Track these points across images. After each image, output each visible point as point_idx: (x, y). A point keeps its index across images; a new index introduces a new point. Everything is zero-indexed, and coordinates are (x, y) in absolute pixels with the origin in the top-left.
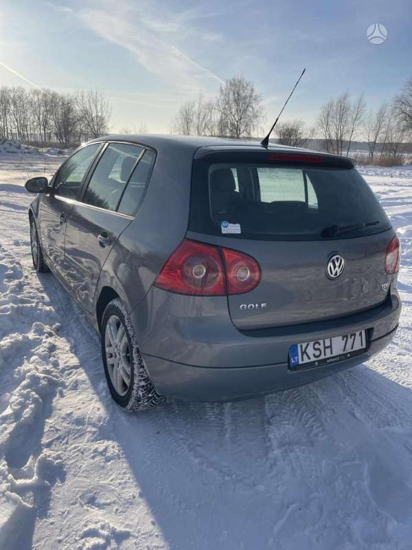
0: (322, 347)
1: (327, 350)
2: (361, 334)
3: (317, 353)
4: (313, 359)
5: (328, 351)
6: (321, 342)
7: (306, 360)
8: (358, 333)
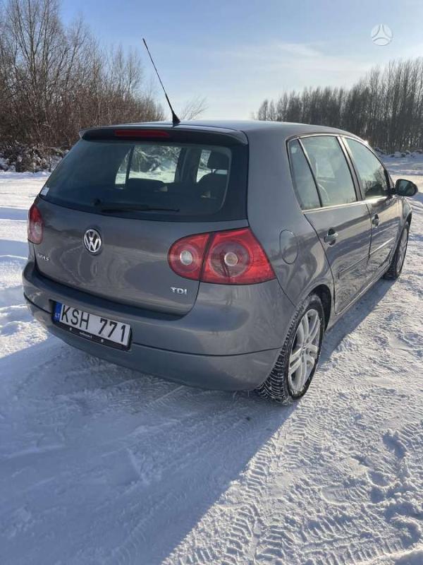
0: (79, 317)
1: (83, 322)
2: (123, 328)
3: (75, 321)
4: (70, 324)
5: (84, 324)
6: (80, 312)
7: (64, 321)
8: (120, 325)
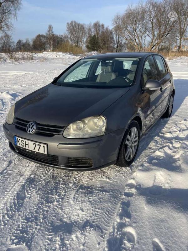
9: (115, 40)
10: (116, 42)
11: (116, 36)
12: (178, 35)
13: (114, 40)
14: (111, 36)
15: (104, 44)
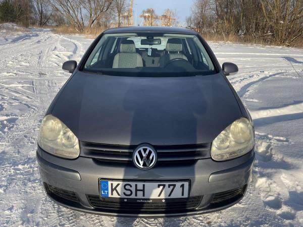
9: (37, 9)
10: (38, 11)
11: (38, 4)
12: (116, 10)
13: (35, 10)
14: (31, 4)
15: (22, 13)
